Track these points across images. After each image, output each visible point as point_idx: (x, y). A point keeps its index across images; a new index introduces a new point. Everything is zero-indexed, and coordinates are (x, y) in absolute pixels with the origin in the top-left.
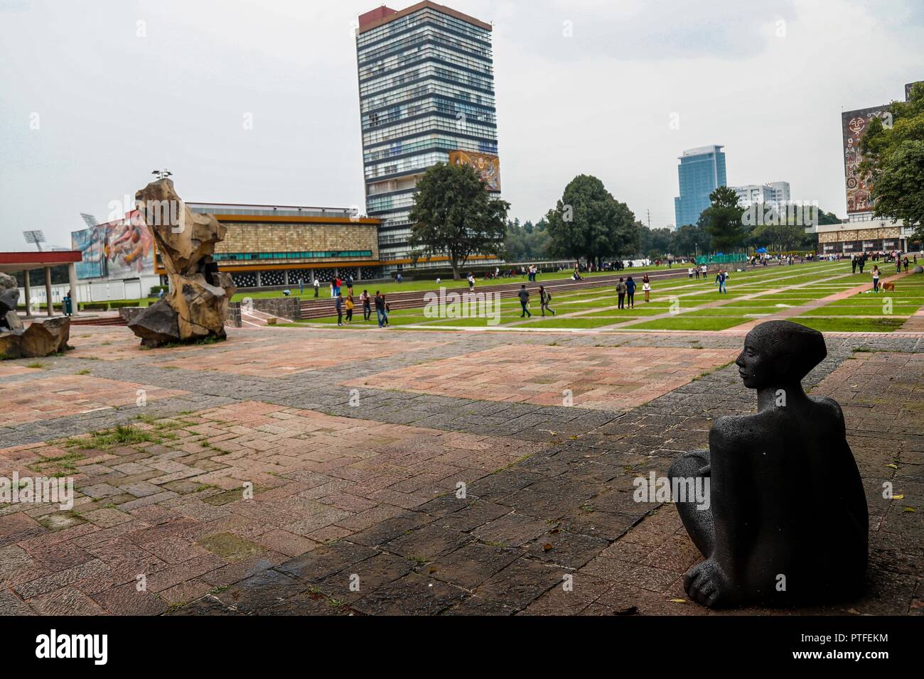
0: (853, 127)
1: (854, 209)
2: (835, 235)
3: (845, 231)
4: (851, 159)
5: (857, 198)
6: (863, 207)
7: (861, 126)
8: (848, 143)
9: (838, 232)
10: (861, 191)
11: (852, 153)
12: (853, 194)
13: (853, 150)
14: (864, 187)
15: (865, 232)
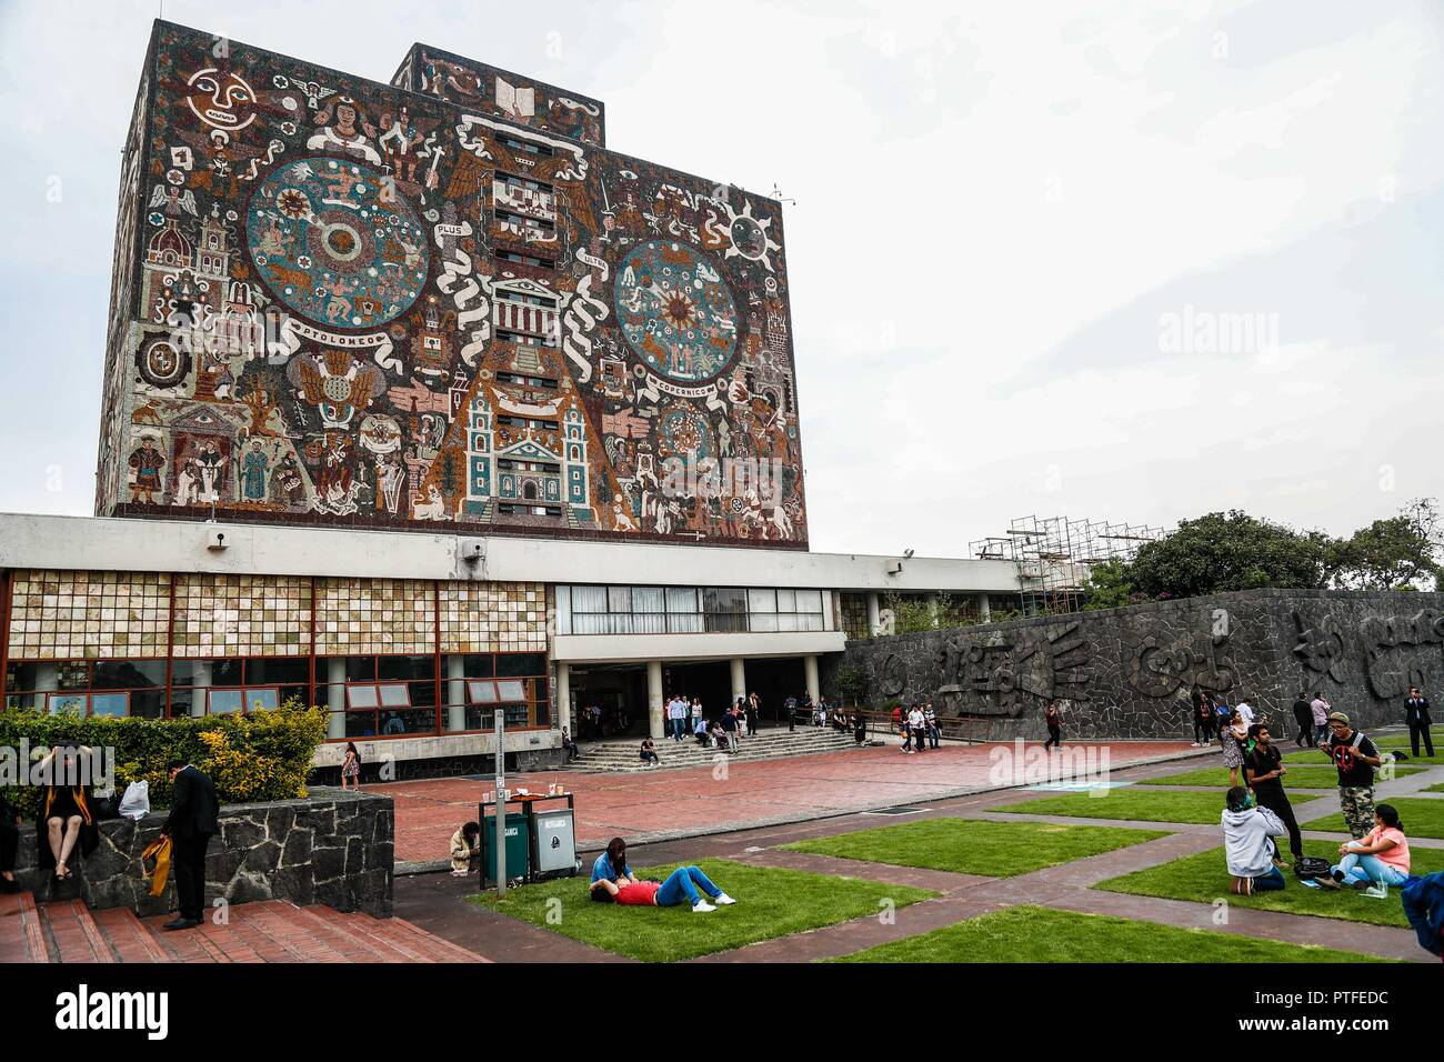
0: (204, 101)
1: (158, 498)
2: (152, 603)
3: (233, 579)
4: (171, 240)
5: (179, 446)
6: (211, 496)
7: (240, 110)
8: (168, 165)
9: (176, 578)
10: (207, 412)
11: (184, 217)
12: (166, 417)
13: (188, 202)
14: (222, 392)
15: (363, 603)
